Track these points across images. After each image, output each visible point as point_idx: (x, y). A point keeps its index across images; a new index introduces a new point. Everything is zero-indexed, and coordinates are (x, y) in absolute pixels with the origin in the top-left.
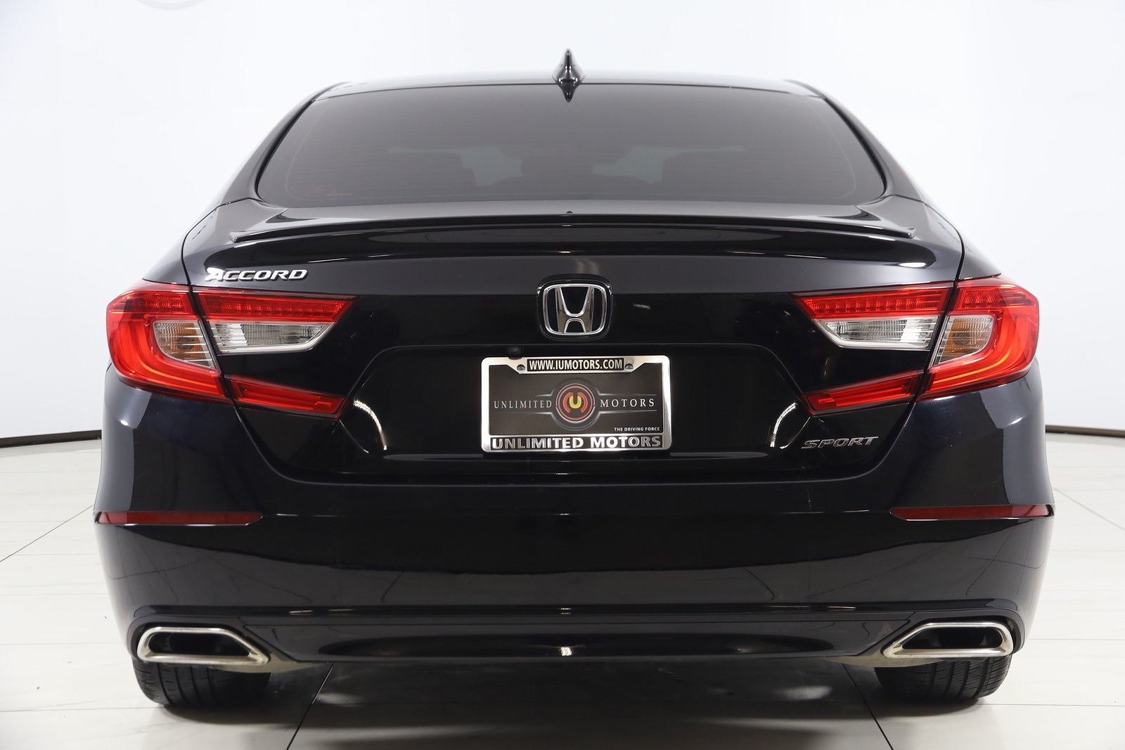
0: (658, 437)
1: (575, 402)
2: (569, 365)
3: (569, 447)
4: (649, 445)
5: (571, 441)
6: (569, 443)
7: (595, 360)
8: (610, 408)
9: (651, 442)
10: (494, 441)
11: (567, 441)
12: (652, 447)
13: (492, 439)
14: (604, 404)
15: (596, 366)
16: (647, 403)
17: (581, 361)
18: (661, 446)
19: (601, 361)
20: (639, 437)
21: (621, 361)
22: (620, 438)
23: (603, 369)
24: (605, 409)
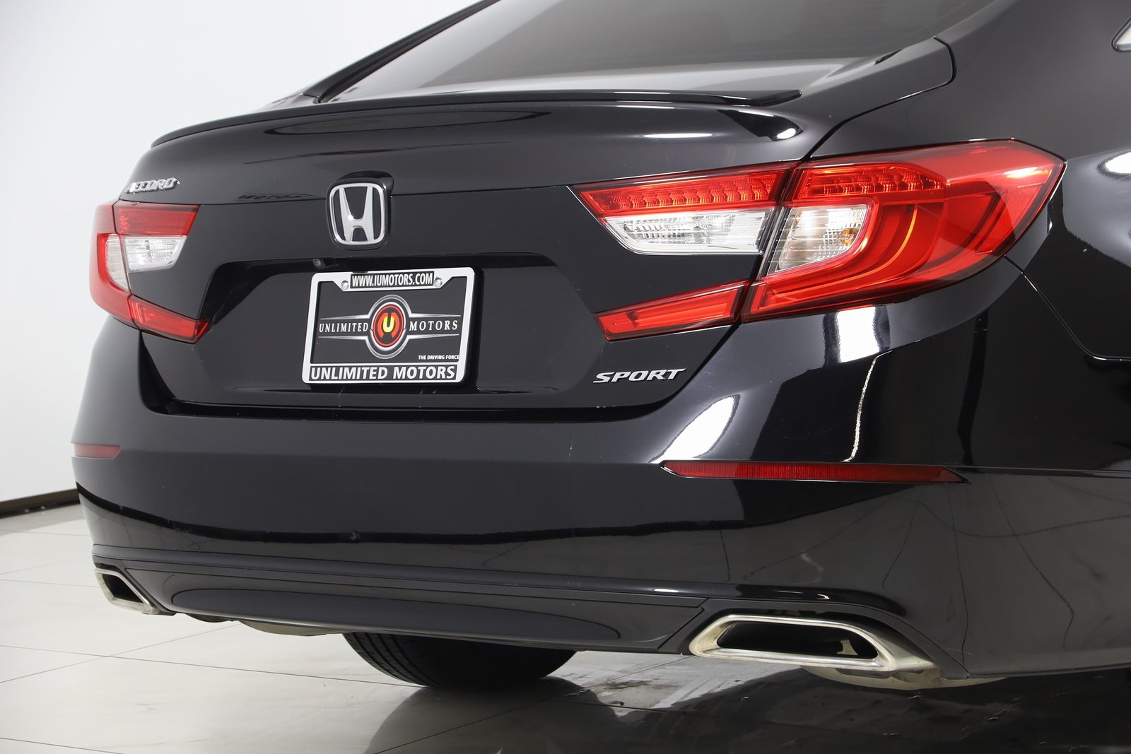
0: (453, 367)
1: (388, 325)
2: (386, 280)
3: (375, 378)
4: (444, 377)
5: (377, 371)
6: (375, 373)
7: (409, 273)
8: (418, 332)
9: (447, 374)
10: (314, 369)
11: (374, 371)
12: (446, 379)
13: (312, 367)
14: (413, 327)
15: (409, 281)
16: (451, 325)
17: (396, 276)
18: (454, 378)
19: (415, 274)
20: (436, 367)
21: (431, 274)
22: (419, 368)
23: (416, 285)
24: (413, 333)
